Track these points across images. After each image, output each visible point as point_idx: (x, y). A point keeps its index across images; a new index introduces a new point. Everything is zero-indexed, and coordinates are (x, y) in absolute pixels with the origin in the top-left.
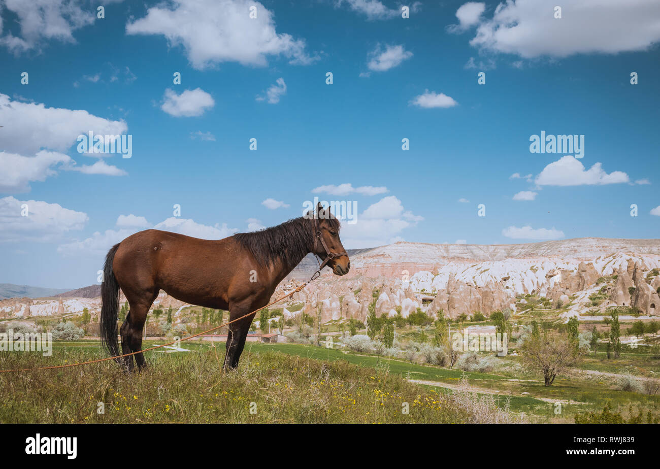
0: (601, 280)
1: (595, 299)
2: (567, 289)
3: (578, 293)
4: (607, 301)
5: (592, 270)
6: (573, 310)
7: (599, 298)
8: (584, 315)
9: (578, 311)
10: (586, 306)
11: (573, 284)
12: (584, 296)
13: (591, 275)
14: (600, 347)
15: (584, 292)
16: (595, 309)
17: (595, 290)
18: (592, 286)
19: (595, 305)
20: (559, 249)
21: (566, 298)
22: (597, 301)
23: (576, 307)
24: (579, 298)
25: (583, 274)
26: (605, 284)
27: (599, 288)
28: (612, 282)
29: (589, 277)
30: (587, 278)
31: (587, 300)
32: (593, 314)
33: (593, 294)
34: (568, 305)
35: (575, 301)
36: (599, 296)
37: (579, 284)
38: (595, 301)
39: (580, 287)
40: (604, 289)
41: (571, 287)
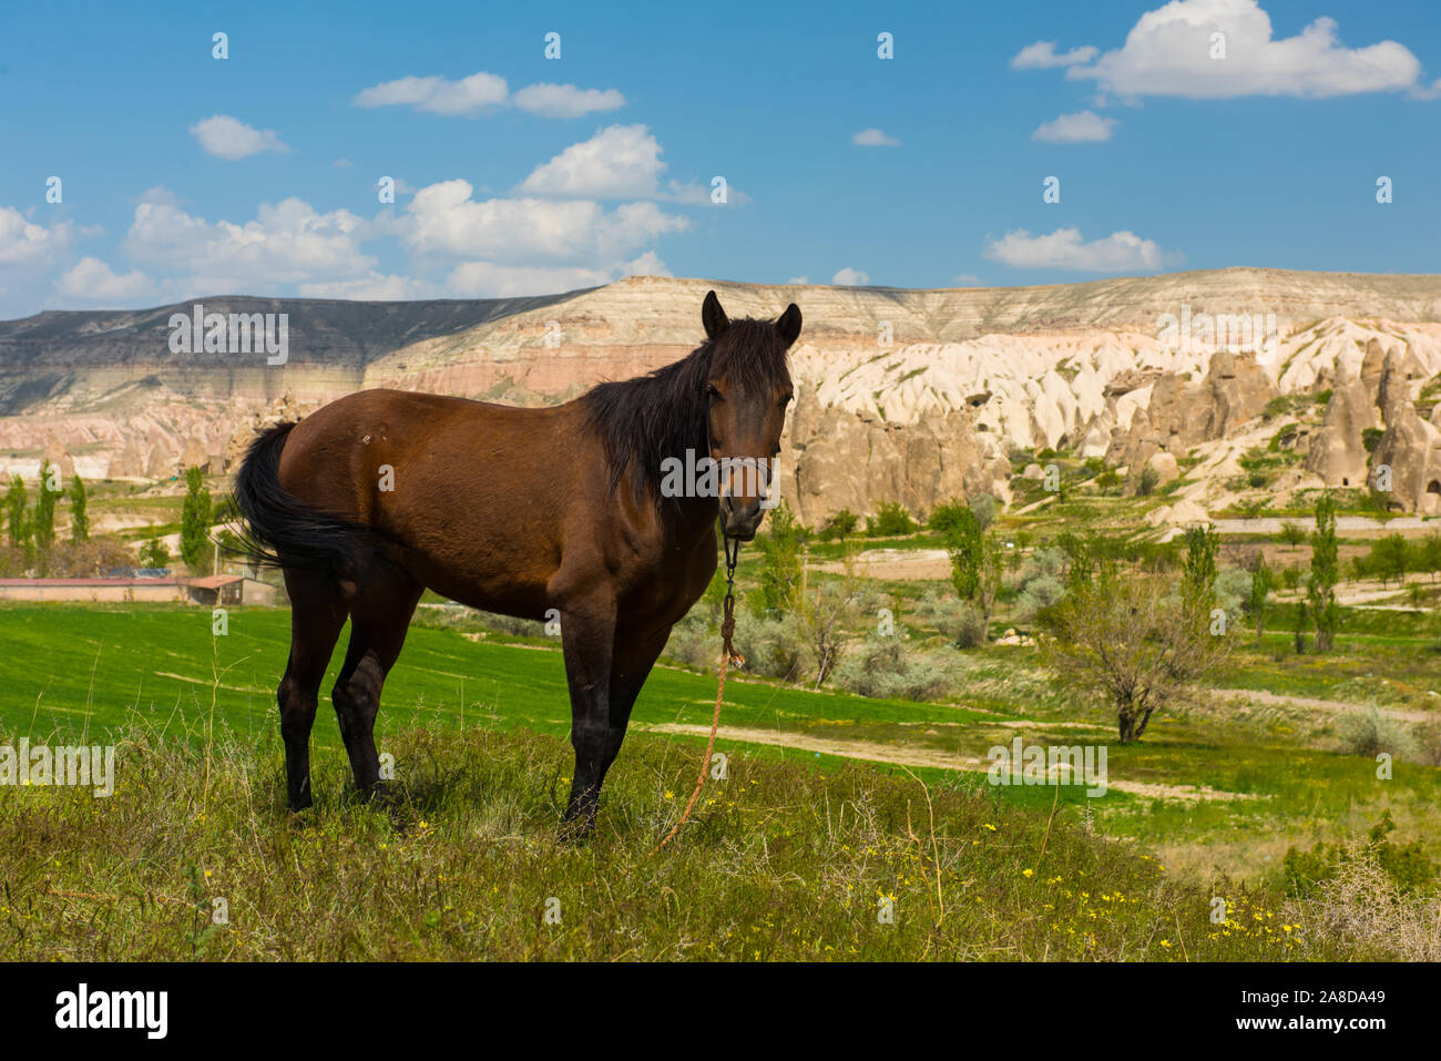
0: (1279, 405)
1: (1257, 465)
2: (1173, 433)
3: (1205, 448)
4: (1296, 471)
5: (1254, 375)
6: (1188, 501)
7: (1273, 463)
8: (1224, 515)
9: (1204, 503)
10: (1228, 487)
11: (1191, 418)
12: (1226, 455)
13: (1247, 390)
14: (1277, 616)
15: (1225, 444)
16: (1257, 495)
17: (1259, 437)
18: (1249, 424)
19: (1257, 483)
20: (1146, 305)
21: (1166, 462)
22: (1264, 471)
23: (1196, 493)
24: (1210, 462)
25: (1224, 388)
26: (1290, 420)
27: (1271, 431)
28: (1311, 411)
29: (1241, 397)
30: (1236, 399)
31: (1233, 469)
32: (1251, 512)
33: (1254, 452)
34: (1175, 485)
35: (1198, 472)
36: (1270, 456)
37: (1211, 419)
38: (1257, 471)
39: (1214, 428)
40: (1287, 435)
41: (1183, 426)
